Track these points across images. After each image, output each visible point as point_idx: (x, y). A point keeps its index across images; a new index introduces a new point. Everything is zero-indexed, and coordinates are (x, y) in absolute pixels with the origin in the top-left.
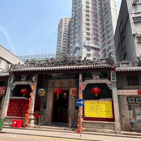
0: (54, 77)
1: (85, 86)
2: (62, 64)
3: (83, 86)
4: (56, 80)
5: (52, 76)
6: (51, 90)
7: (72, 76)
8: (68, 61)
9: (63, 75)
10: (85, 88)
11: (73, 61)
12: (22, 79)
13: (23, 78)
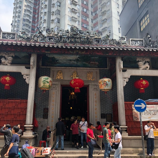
0: (60, 62)
1: (127, 80)
2: (69, 41)
3: (124, 79)
4: (65, 69)
5: (57, 60)
6: (55, 84)
7: (94, 62)
8: (80, 38)
9: (77, 60)
10: (126, 82)
11: (88, 38)
12: (3, 60)
13: (5, 58)
